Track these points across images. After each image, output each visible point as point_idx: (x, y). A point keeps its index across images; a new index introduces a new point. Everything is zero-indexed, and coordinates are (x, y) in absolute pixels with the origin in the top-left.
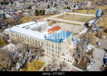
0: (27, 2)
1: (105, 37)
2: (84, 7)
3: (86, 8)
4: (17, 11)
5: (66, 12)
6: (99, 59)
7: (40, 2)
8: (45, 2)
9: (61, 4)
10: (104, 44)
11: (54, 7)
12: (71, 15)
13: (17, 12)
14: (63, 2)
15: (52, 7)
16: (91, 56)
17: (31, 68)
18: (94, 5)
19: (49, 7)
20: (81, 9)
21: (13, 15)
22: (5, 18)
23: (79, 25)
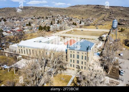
0: (23, 19)
1: (124, 49)
2: (90, 23)
3: (93, 24)
4: (15, 28)
5: (74, 28)
6: (127, 68)
7: (39, 19)
8: (46, 19)
9: (64, 21)
10: (127, 56)
11: (58, 23)
12: (79, 31)
13: (15, 30)
14: (66, 19)
15: (55, 23)
16: (118, 66)
17: (57, 83)
18: (101, 21)
19: (51, 24)
20: (88, 25)
21: (12, 32)
22: (2, 35)
23: (93, 39)
